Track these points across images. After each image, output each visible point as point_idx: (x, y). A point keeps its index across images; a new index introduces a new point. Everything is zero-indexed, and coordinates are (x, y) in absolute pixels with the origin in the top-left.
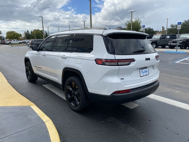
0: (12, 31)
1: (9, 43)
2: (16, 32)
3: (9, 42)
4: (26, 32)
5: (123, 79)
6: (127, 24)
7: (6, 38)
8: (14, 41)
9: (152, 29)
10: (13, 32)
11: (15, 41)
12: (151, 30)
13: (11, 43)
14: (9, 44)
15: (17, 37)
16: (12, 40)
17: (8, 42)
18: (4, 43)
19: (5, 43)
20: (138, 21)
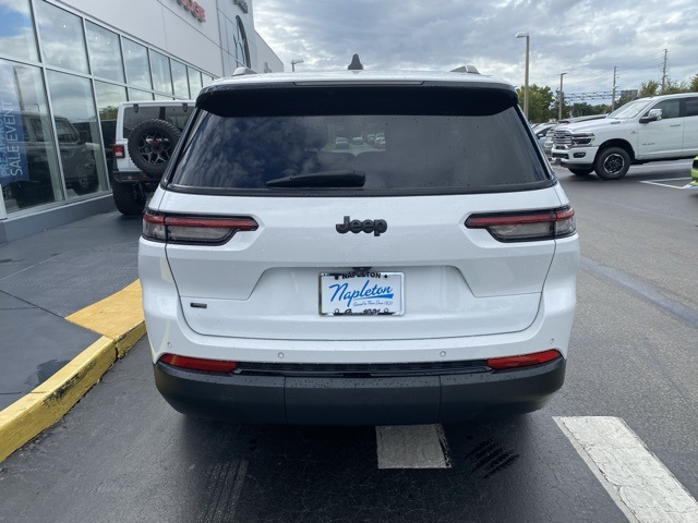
5: (204, 306)
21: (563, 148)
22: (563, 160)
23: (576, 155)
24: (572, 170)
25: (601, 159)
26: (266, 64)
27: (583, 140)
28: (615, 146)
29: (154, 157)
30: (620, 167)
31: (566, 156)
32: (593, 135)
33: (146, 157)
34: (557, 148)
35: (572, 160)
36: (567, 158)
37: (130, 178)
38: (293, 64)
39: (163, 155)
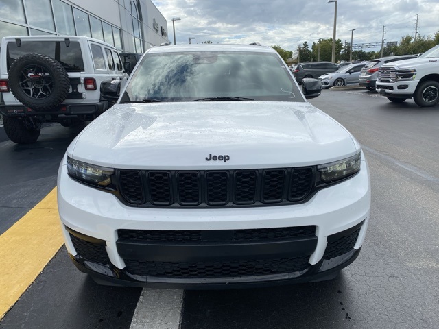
4: (302, 46)
21: (388, 81)
22: (387, 91)
23: (400, 87)
24: (389, 98)
25: (420, 90)
26: (154, 19)
27: (407, 75)
28: (433, 80)
29: (36, 91)
30: (435, 97)
31: (391, 88)
32: (415, 71)
33: (28, 92)
34: (382, 81)
35: (396, 91)
36: (392, 89)
37: (16, 111)
38: (173, 21)
39: (45, 89)
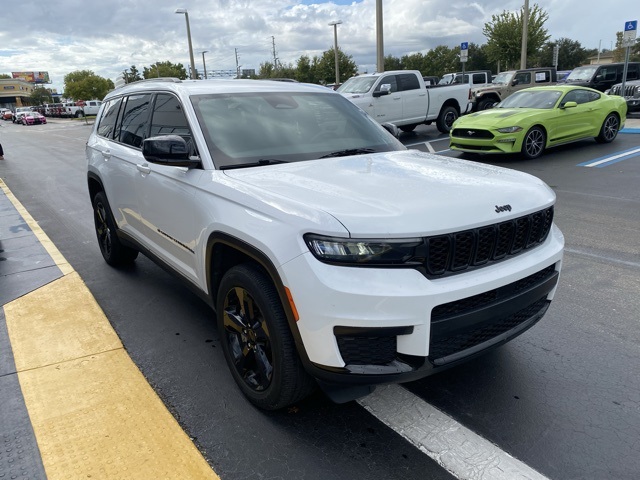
0: (84, 72)
1: (77, 112)
2: (96, 74)
3: (77, 108)
4: (129, 72)
6: (492, 27)
7: (66, 96)
8: (92, 104)
9: (577, 45)
10: (85, 74)
11: (94, 104)
12: (573, 49)
13: (82, 112)
14: (74, 116)
15: (99, 91)
16: (87, 102)
17: (74, 110)
18: (60, 115)
19: (63, 113)
20: (534, 13)
